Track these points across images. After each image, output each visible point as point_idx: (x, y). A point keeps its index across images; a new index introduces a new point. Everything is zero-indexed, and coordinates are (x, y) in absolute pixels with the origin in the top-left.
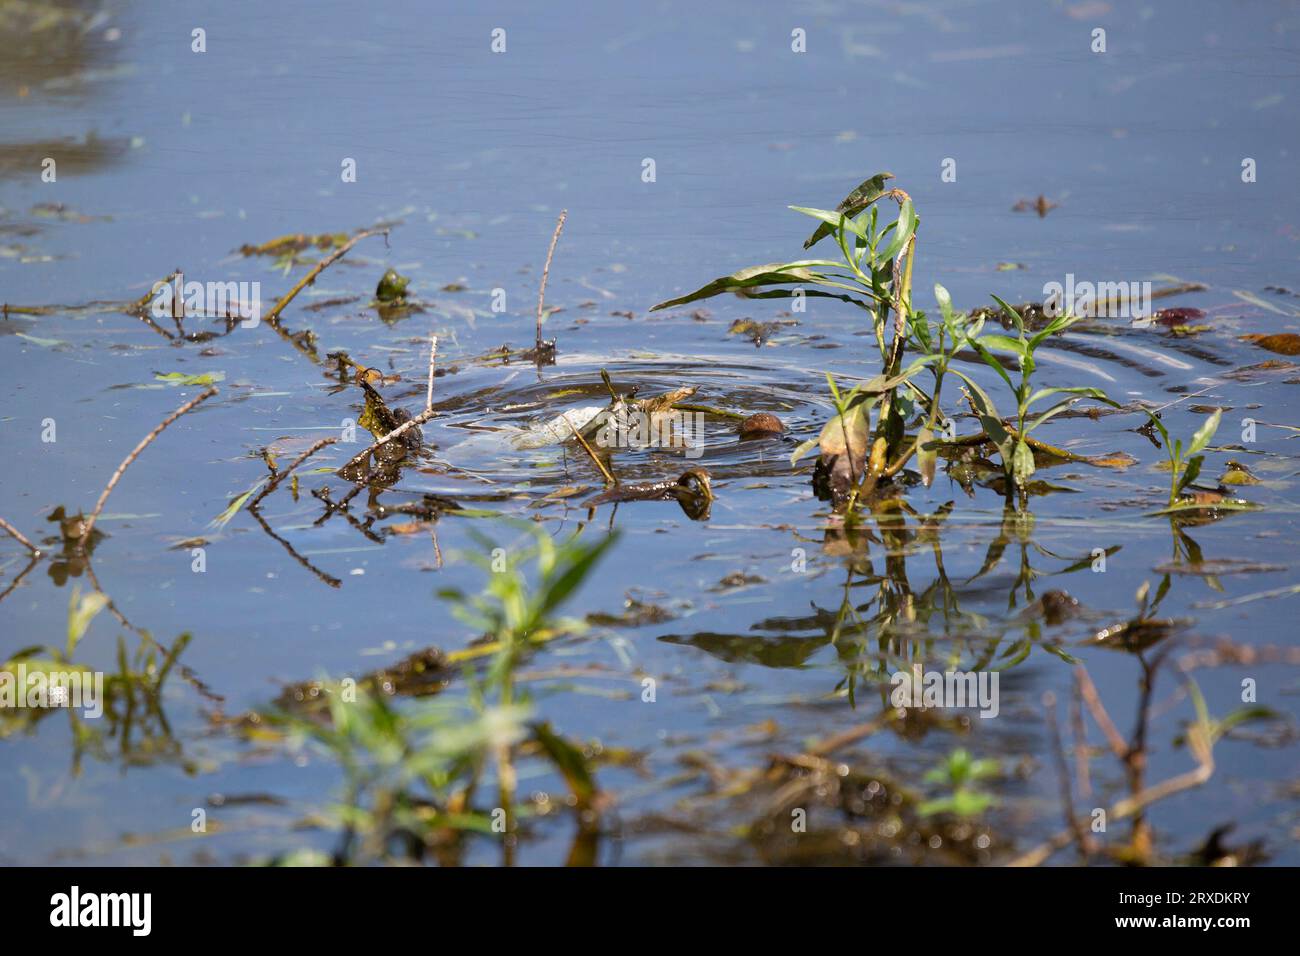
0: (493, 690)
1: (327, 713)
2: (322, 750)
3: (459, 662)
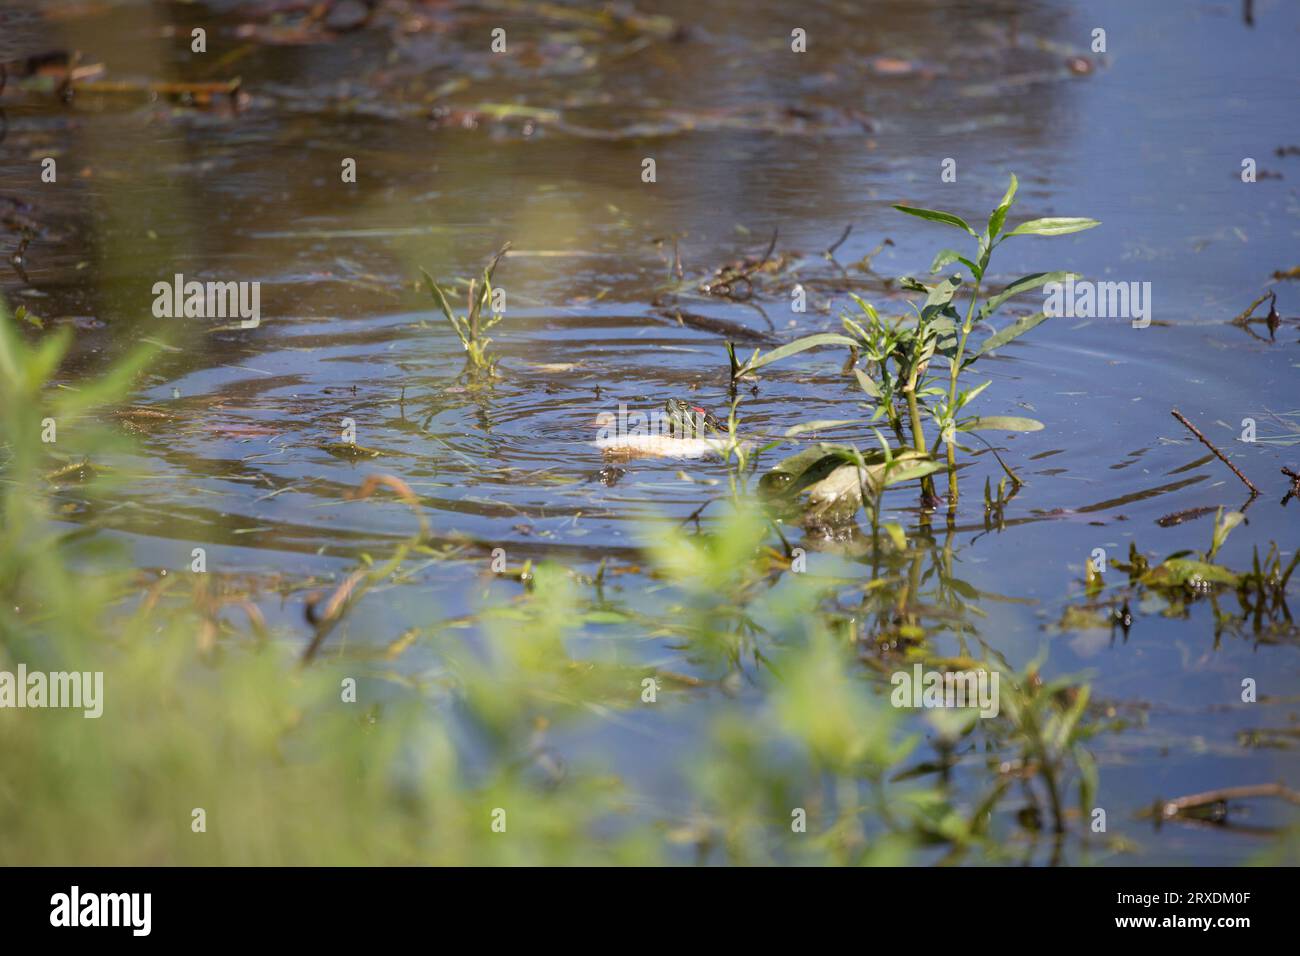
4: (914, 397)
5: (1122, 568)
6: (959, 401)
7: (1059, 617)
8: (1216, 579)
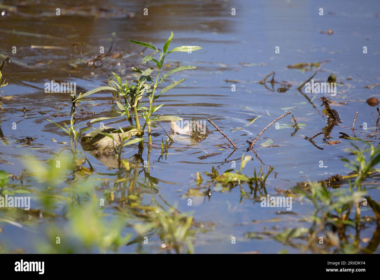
0: (355, 187)
1: (309, 191)
2: (308, 200)
3: (345, 179)
4: (136, 110)
5: (209, 175)
6: (152, 111)
7: (186, 192)
8: (241, 180)
